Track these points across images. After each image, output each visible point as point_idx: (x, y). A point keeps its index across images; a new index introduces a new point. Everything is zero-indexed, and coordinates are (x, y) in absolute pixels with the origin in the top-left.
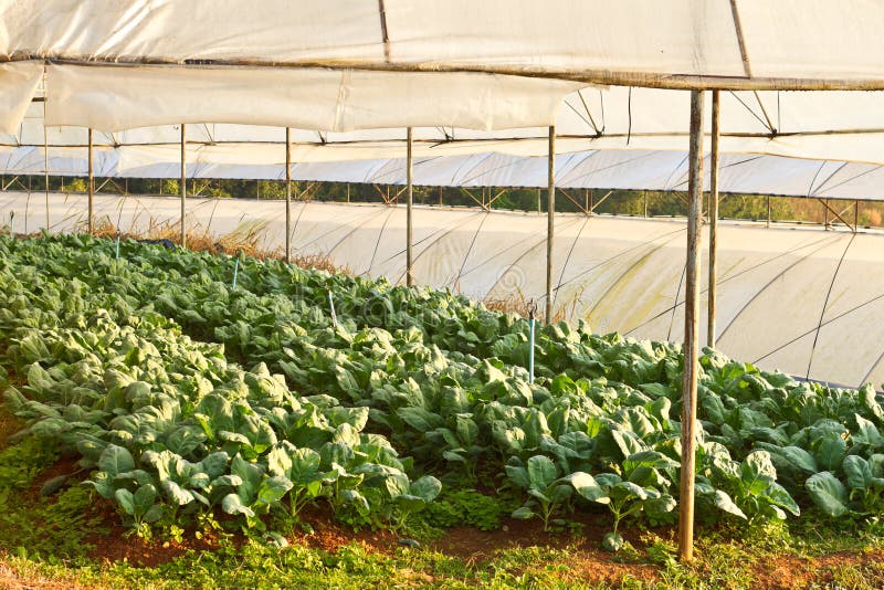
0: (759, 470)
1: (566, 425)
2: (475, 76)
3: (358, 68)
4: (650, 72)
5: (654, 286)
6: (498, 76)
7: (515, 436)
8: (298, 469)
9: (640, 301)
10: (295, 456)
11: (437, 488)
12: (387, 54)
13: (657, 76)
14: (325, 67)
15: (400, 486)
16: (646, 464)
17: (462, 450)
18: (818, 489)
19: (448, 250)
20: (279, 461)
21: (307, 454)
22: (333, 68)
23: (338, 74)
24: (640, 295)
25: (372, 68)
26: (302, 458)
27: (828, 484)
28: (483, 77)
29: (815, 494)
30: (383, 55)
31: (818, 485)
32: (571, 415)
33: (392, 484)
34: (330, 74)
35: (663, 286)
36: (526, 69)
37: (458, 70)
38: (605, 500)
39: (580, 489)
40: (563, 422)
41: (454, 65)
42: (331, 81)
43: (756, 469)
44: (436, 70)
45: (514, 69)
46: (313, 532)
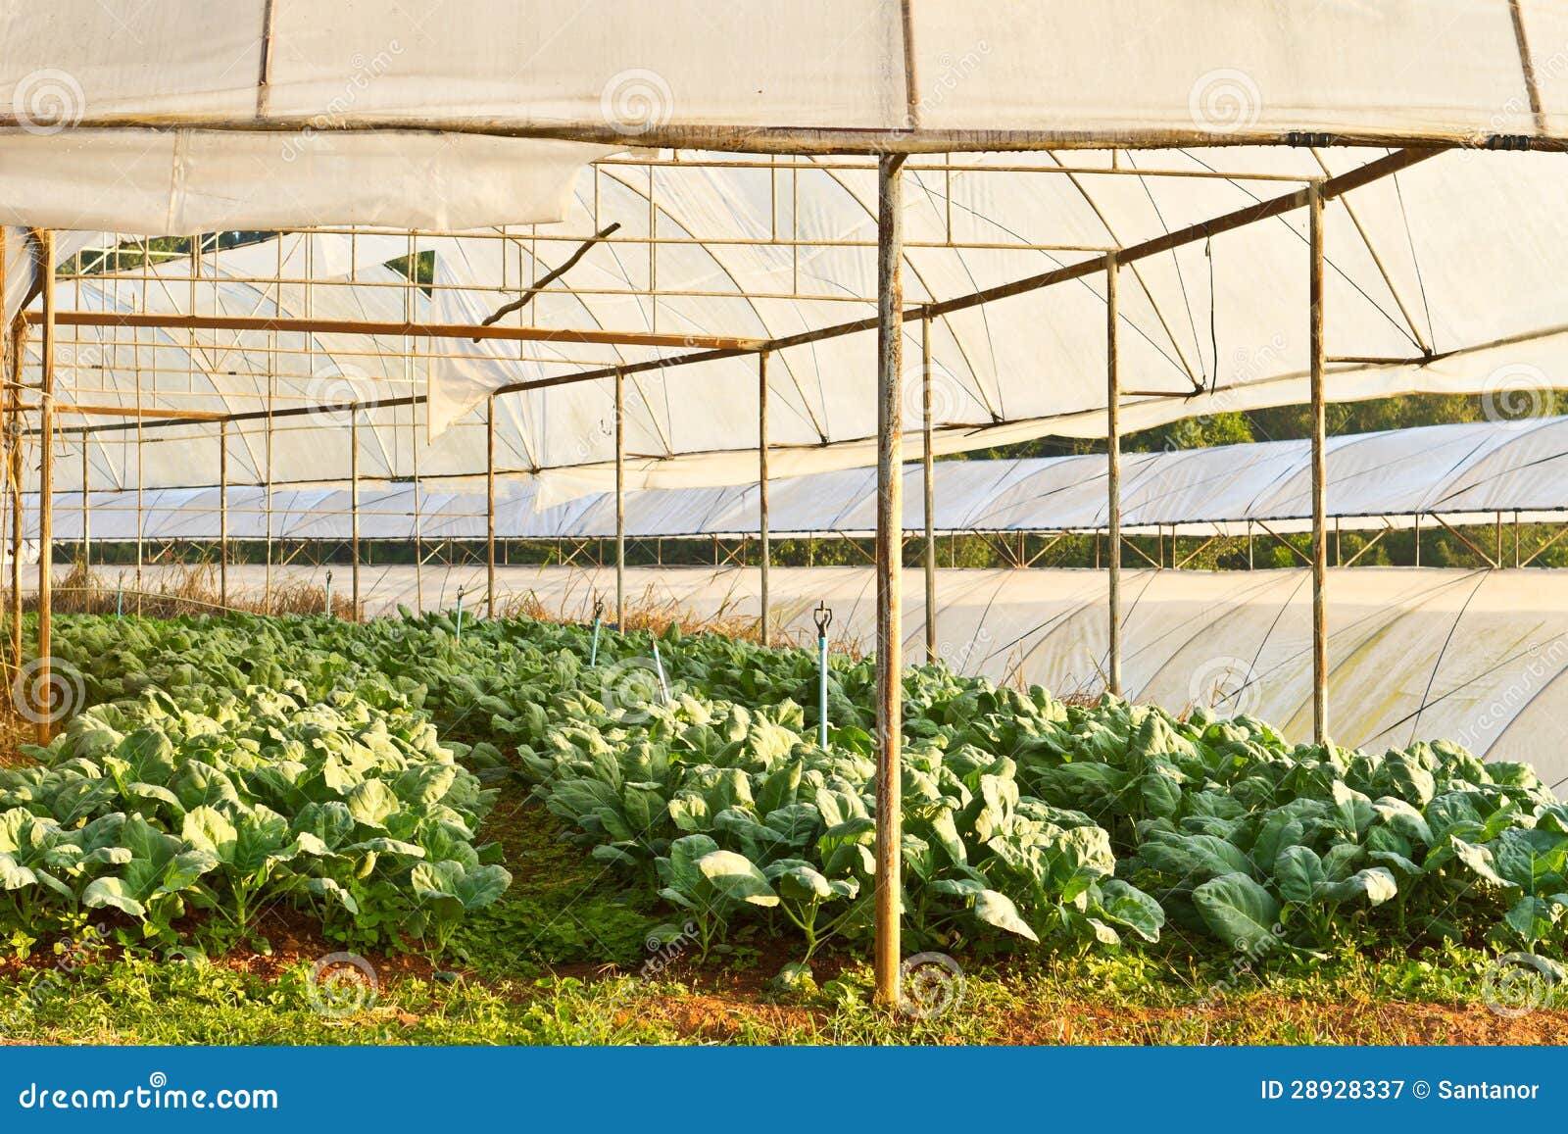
0: (1081, 859)
1: (794, 796)
2: (410, 138)
3: (202, 127)
4: (726, 124)
5: (1393, 676)
6: (451, 136)
7: (689, 810)
8: (247, 844)
9: (1367, 704)
10: (245, 823)
11: (500, 884)
12: (260, 103)
13: (738, 131)
14: (146, 126)
15: (439, 881)
16: (848, 840)
17: (631, 843)
18: (1215, 901)
19: (1083, 637)
20: (207, 828)
21: (269, 819)
22: (161, 128)
23: (168, 137)
24: (1369, 693)
25: (228, 126)
26: (257, 826)
27: (1240, 895)
28: (426, 139)
29: (1208, 910)
30: (254, 106)
31: (1219, 895)
32: (804, 778)
33: (422, 876)
34: (154, 138)
35: (1406, 676)
36: (499, 123)
37: (379, 127)
38: (772, 901)
39: (717, 879)
40: (787, 790)
41: (373, 119)
42: (157, 150)
43: (1075, 858)
44: (341, 128)
45: (476, 124)
46: (269, 952)
